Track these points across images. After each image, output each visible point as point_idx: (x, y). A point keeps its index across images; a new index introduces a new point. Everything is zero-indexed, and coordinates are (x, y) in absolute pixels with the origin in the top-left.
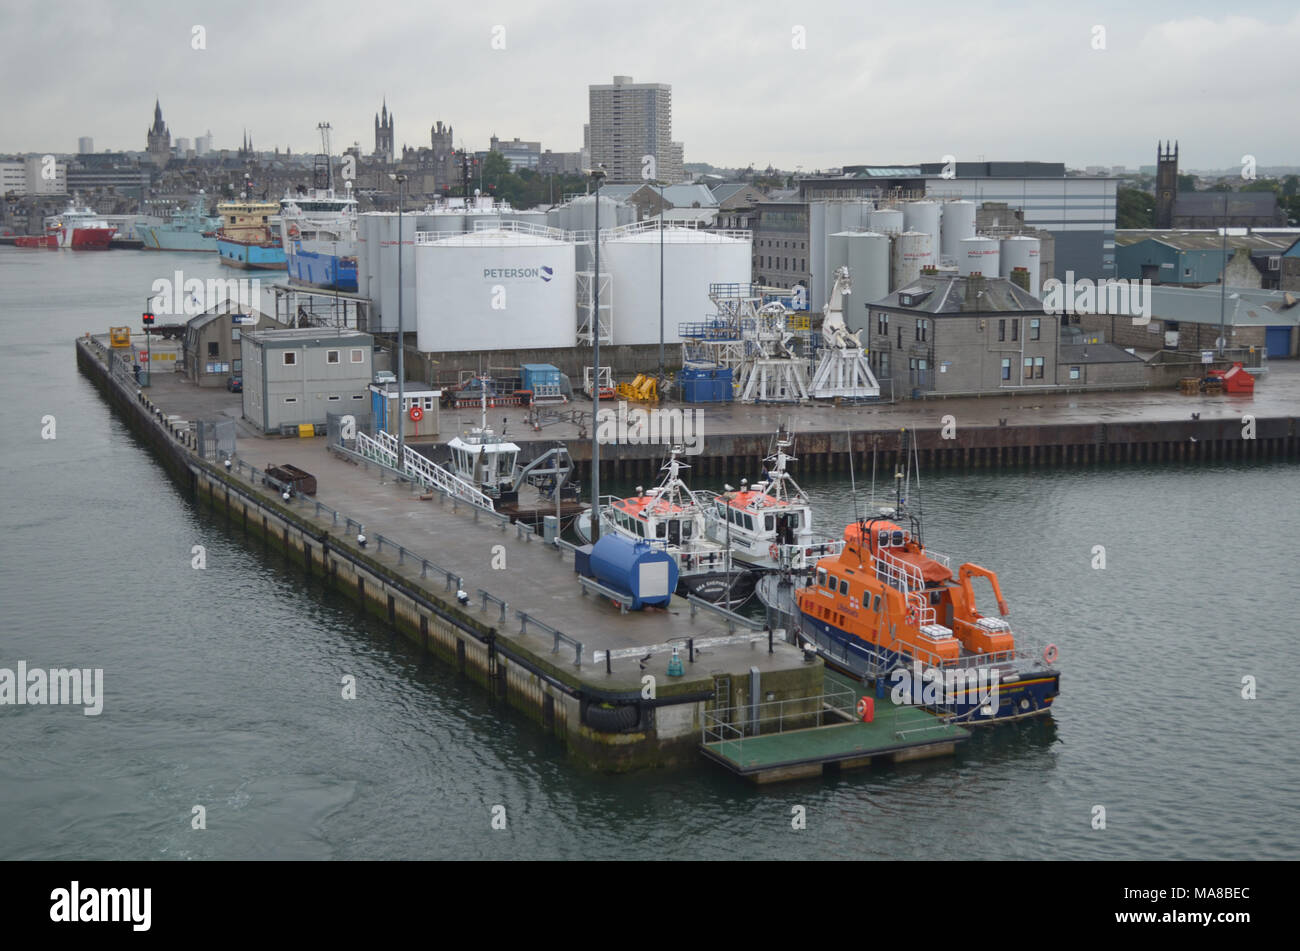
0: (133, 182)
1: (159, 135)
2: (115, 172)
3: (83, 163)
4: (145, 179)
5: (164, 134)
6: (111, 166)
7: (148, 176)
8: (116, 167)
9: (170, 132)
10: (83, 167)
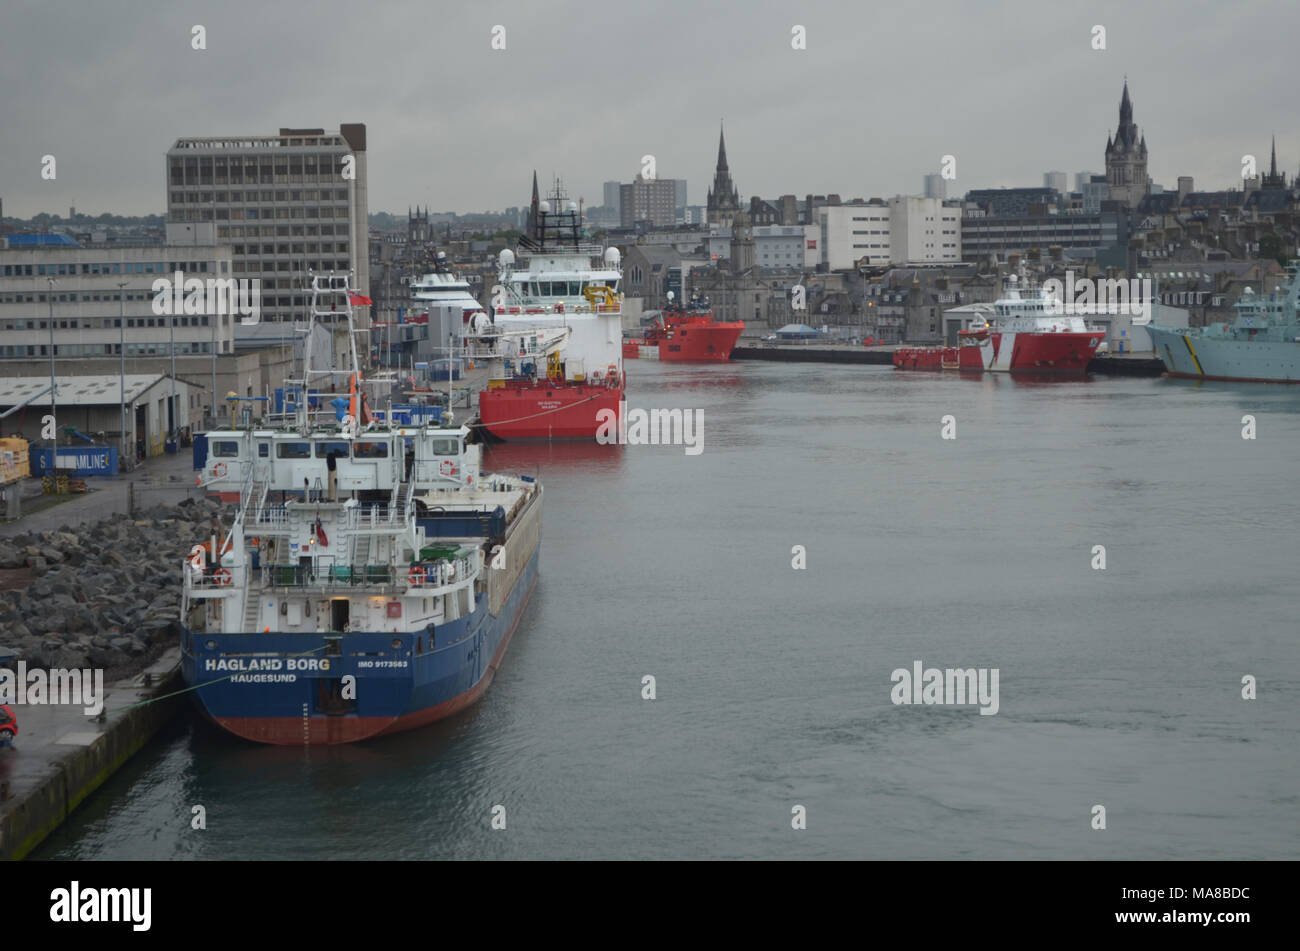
0: (1086, 238)
1: (1127, 150)
2: (1051, 220)
3: (982, 206)
4: (1110, 232)
5: (1135, 148)
6: (1044, 208)
7: (1114, 226)
8: (1053, 211)
9: (1148, 146)
10: (983, 212)
